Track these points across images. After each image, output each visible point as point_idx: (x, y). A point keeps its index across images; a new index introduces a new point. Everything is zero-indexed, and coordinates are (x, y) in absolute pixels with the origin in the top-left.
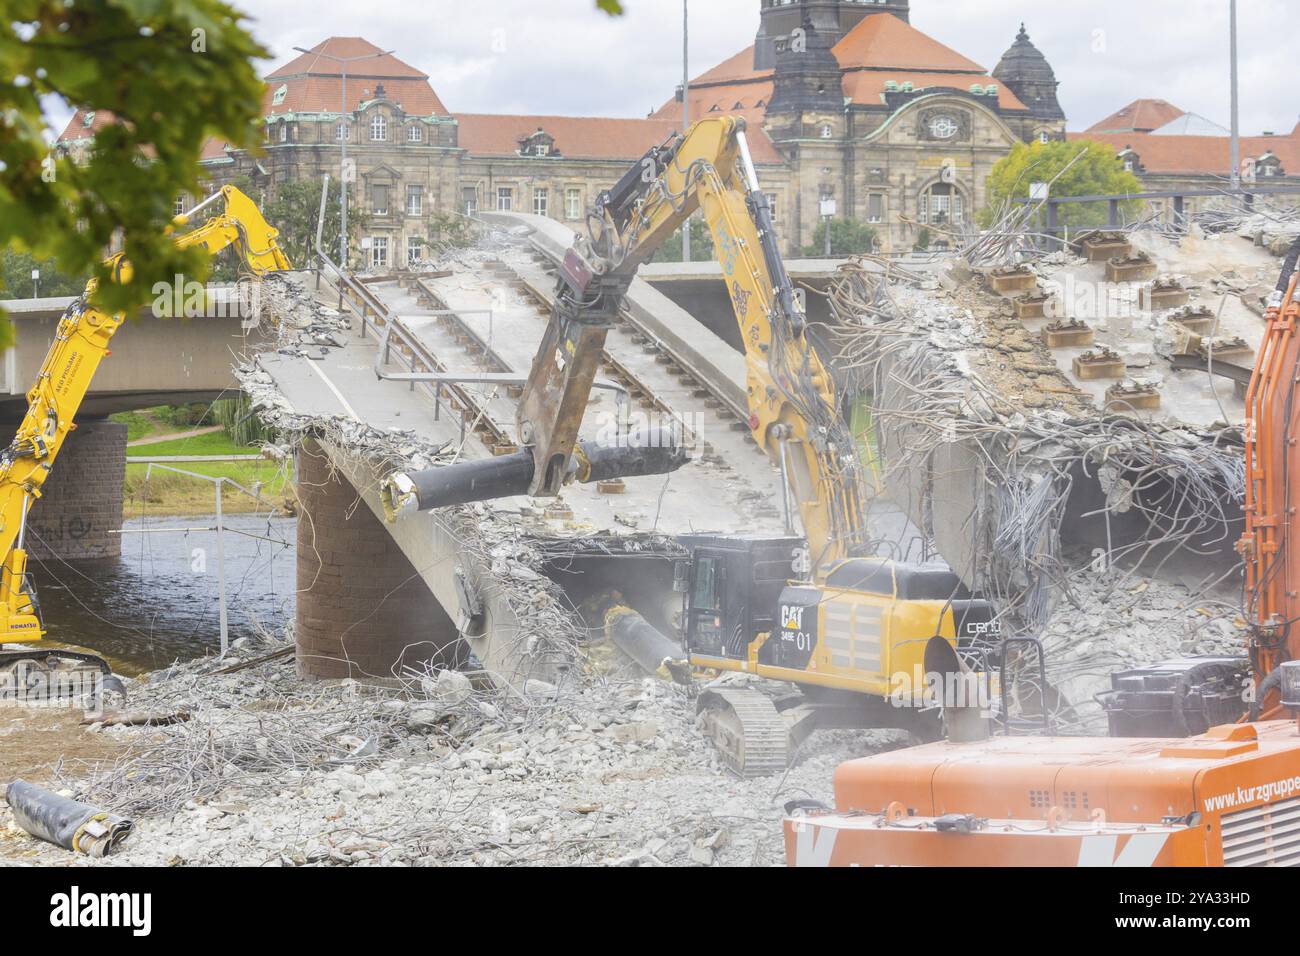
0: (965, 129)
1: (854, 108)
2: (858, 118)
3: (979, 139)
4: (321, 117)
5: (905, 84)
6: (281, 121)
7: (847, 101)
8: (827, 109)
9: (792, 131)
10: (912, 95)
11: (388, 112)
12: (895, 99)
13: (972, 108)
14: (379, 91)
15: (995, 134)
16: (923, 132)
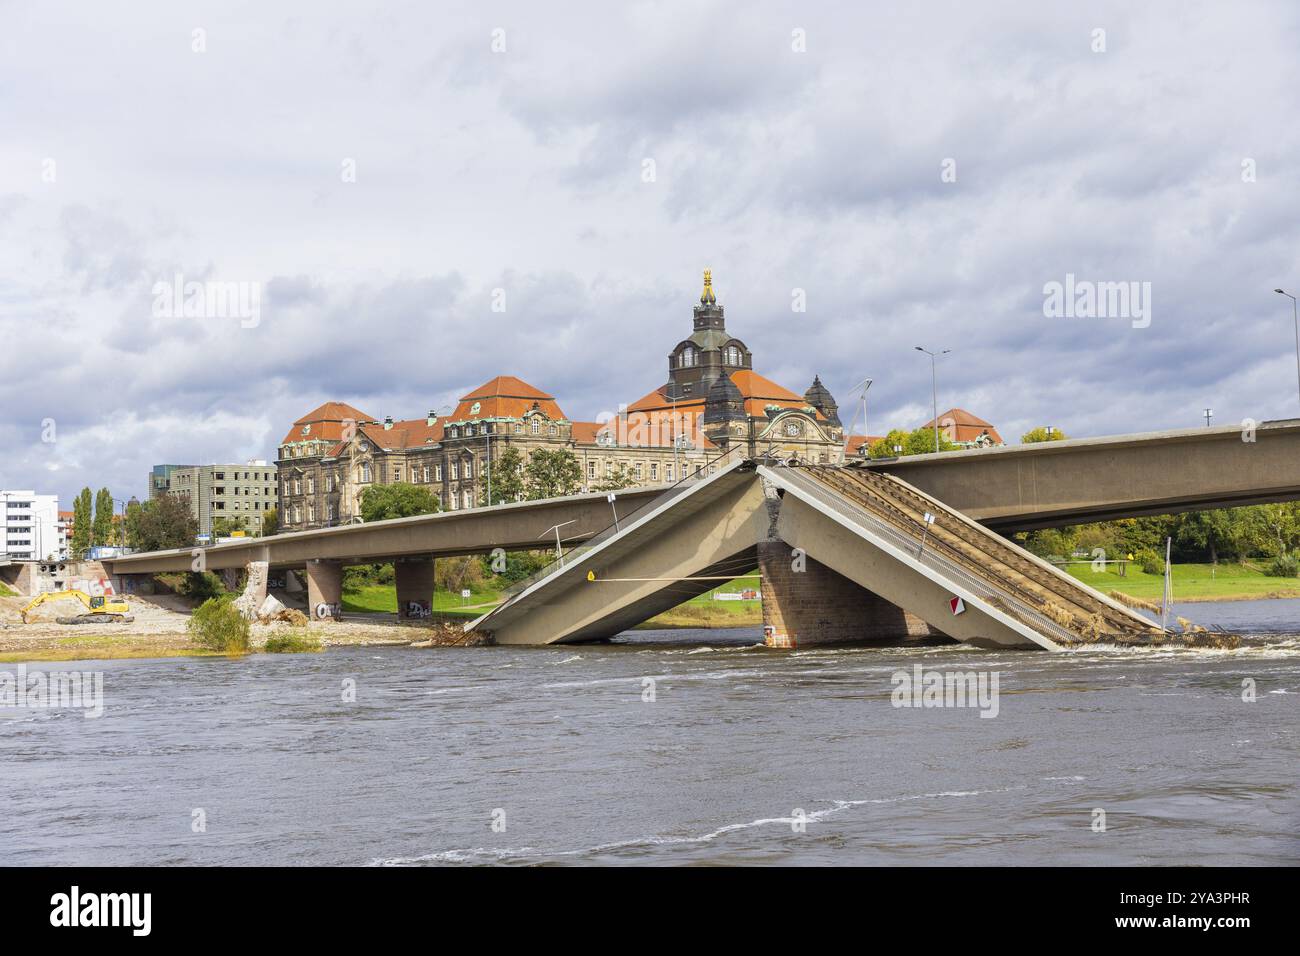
0: (802, 431)
1: (753, 419)
2: (756, 423)
3: (808, 437)
4: (509, 420)
5: (774, 406)
6: (483, 423)
7: (749, 415)
8: (740, 419)
9: (723, 431)
10: (779, 412)
11: (540, 418)
12: (771, 414)
13: (805, 419)
14: (535, 406)
15: (816, 433)
16: (784, 432)
